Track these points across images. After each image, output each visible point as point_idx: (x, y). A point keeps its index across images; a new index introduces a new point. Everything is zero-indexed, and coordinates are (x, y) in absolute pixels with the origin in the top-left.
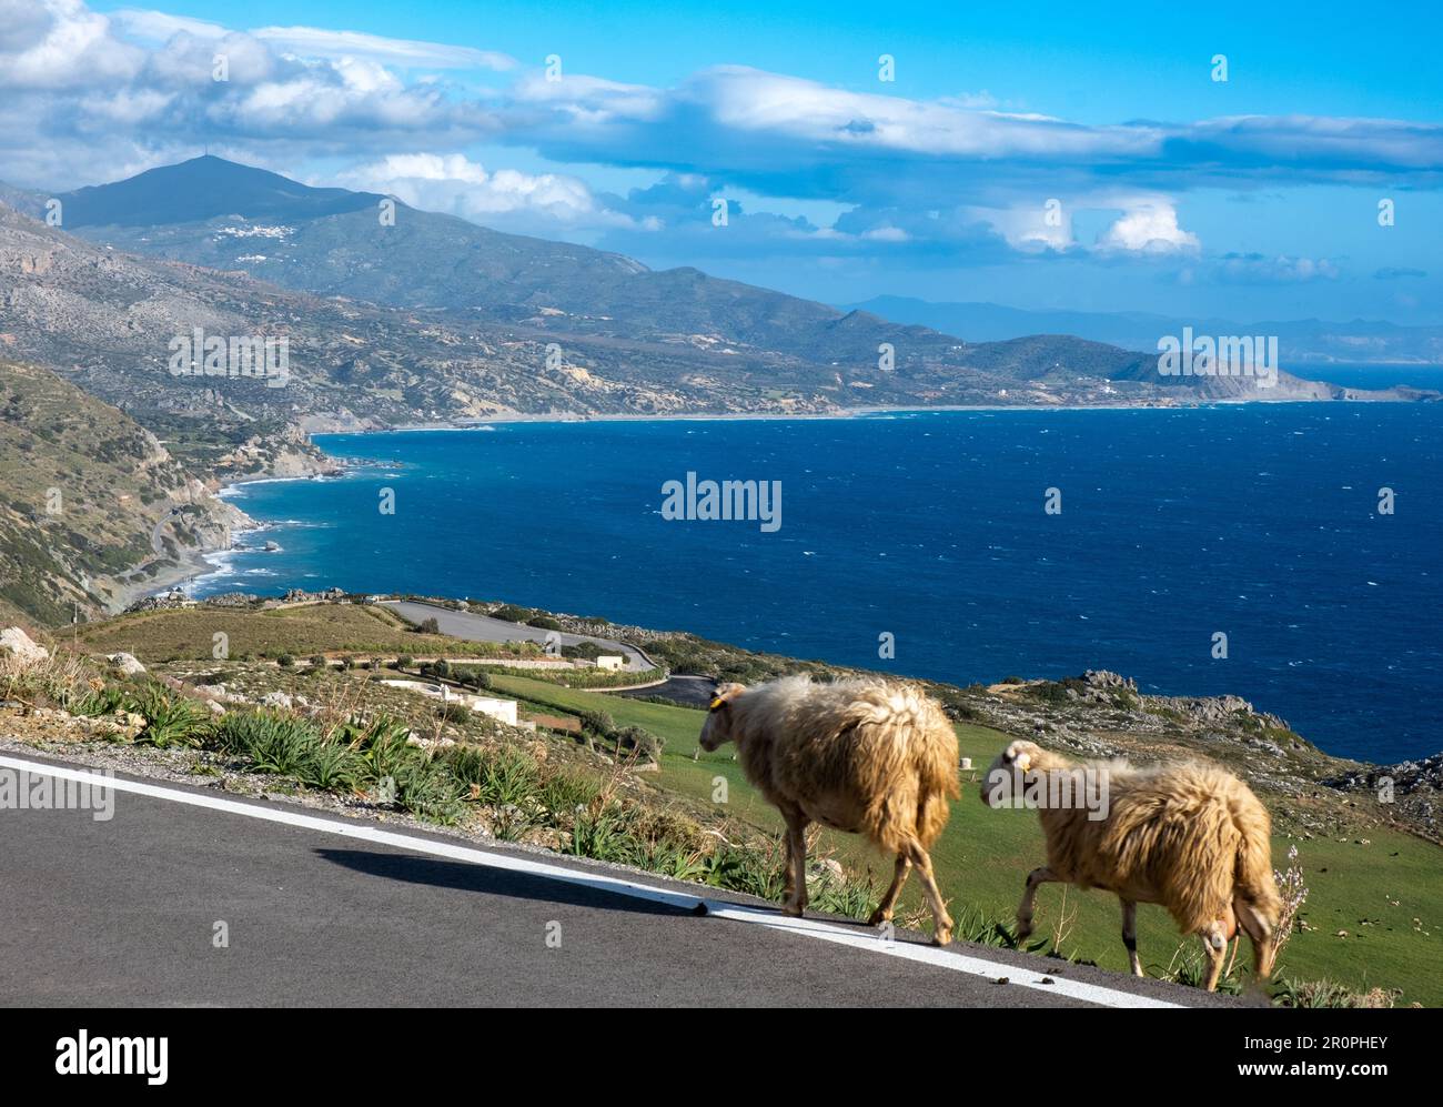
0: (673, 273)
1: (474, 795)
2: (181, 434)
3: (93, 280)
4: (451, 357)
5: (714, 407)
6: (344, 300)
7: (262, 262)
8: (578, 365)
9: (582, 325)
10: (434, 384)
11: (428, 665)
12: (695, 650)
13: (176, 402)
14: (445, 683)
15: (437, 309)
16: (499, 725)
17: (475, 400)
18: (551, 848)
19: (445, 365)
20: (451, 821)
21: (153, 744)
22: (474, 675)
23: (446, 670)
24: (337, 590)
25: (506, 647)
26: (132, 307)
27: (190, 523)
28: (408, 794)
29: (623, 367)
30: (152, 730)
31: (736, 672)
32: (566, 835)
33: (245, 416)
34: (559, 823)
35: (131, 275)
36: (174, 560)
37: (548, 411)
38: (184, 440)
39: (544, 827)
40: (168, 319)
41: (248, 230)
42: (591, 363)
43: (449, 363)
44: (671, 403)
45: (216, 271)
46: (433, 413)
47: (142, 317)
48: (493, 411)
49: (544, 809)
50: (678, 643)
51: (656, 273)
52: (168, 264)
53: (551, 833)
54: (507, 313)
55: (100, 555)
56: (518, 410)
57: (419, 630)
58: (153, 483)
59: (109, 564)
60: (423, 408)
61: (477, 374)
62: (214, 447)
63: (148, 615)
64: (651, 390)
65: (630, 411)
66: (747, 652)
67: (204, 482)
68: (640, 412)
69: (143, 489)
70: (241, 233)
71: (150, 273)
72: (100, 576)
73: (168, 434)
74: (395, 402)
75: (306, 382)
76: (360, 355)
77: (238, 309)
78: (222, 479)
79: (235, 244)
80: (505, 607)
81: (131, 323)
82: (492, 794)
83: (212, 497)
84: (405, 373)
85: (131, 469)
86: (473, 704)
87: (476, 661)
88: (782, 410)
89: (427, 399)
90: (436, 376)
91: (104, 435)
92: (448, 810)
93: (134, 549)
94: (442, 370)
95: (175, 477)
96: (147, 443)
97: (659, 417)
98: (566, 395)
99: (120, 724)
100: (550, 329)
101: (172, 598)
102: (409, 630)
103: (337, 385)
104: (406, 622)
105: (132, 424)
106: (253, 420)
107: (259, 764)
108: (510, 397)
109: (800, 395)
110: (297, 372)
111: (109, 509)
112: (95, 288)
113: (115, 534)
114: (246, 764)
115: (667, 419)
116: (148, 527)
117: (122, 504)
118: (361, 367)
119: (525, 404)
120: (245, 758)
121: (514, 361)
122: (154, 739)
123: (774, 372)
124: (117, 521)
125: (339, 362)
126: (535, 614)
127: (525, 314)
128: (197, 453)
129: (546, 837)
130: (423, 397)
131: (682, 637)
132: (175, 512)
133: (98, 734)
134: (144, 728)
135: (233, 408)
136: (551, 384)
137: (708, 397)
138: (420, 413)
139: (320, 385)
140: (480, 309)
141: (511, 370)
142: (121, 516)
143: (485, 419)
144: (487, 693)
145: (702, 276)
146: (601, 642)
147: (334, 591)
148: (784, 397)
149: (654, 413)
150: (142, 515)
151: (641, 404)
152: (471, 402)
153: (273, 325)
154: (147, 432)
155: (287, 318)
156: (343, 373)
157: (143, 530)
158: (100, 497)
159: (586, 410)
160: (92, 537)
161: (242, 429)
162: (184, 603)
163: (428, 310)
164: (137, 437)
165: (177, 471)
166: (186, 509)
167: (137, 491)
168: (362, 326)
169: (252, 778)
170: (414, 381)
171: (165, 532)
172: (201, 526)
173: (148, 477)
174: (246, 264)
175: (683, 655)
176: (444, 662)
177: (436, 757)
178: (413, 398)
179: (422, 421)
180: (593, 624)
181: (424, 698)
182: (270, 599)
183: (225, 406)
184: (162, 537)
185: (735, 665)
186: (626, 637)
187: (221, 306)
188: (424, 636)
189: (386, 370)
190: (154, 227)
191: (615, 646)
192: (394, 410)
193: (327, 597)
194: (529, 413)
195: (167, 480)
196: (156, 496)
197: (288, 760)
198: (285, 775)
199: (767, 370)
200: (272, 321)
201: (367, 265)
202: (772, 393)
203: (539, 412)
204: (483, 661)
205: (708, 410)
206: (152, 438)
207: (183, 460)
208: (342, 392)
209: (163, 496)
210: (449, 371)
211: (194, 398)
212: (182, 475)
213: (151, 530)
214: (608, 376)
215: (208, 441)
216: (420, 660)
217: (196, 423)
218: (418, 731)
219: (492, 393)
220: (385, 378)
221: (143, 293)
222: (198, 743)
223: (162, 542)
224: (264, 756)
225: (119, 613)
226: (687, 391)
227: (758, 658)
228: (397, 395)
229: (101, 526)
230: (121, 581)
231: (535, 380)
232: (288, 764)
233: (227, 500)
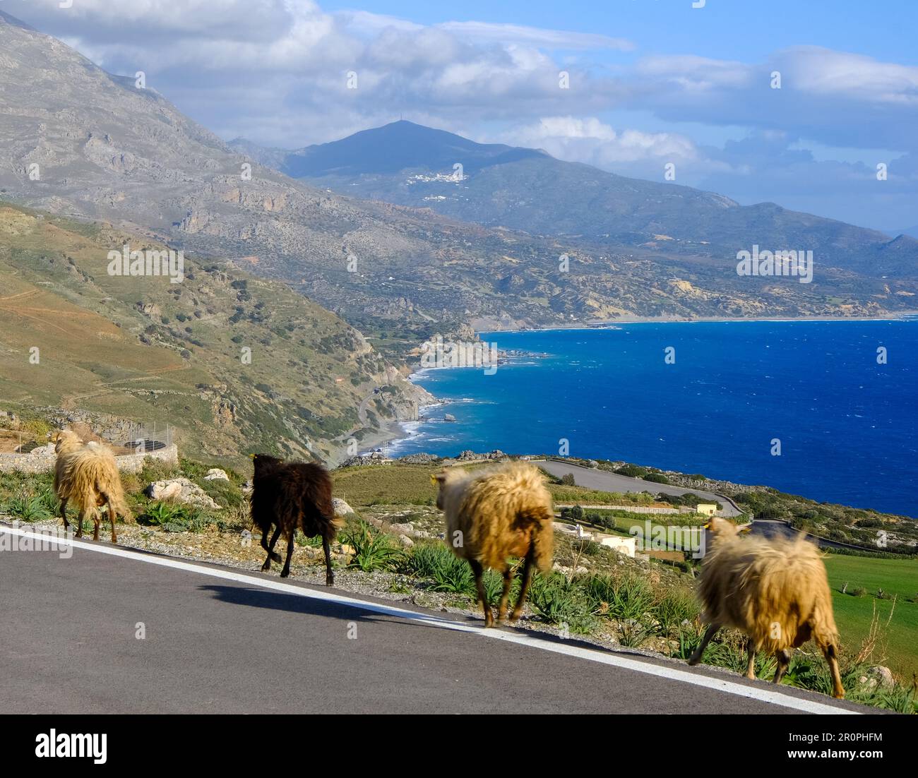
0: (757, 207)
1: (604, 611)
2: (381, 332)
3: (317, 216)
4: (585, 273)
5: (789, 310)
6: (504, 229)
7: (442, 201)
8: (683, 279)
9: (686, 248)
10: (573, 294)
11: (567, 510)
12: (773, 500)
13: (378, 308)
14: (580, 523)
15: (575, 236)
16: (621, 557)
17: (604, 306)
18: (663, 653)
19: (580, 279)
20: (586, 630)
21: (360, 568)
22: (602, 518)
23: (580, 513)
24: (498, 451)
25: (627, 496)
26: (345, 236)
27: (387, 400)
28: (553, 609)
29: (717, 280)
30: (360, 558)
31: (805, 517)
32: (675, 643)
33: (430, 319)
34: (669, 634)
35: (345, 211)
36: (376, 428)
37: (659, 314)
38: (384, 336)
39: (658, 636)
40: (372, 245)
41: (432, 177)
42: (693, 277)
43: (584, 277)
44: (756, 308)
45: (408, 208)
46: (572, 316)
47: (353, 243)
48: (618, 314)
49: (658, 623)
50: (760, 494)
51: (744, 207)
52: (373, 203)
53: (663, 642)
54: (629, 239)
55: (320, 424)
56: (636, 314)
57: (560, 483)
58: (360, 370)
59: (327, 431)
60: (563, 312)
61: (605, 286)
62: (406, 342)
63: (356, 470)
64: (740, 297)
65: (724, 314)
66: (814, 502)
67: (398, 369)
68: (730, 315)
69: (352, 374)
70: (427, 179)
71: (359, 210)
72: (321, 440)
73: (371, 332)
74: (543, 308)
75: (475, 292)
76: (517, 271)
77: (424, 237)
78: (412, 367)
79: (420, 188)
80: (626, 466)
81: (344, 248)
82: (617, 610)
83: (404, 380)
84: (551, 285)
85: (344, 359)
86: (601, 540)
87: (603, 507)
88: (842, 313)
89: (567, 305)
90: (575, 288)
91: (324, 333)
92: (584, 622)
93: (346, 419)
94: (578, 283)
95: (376, 365)
96: (356, 339)
97: (746, 319)
98: (673, 302)
99: (335, 552)
100: (662, 251)
101: (374, 457)
102: (553, 483)
103: (499, 295)
104: (550, 476)
105: (345, 324)
106: (435, 321)
107: (440, 584)
108: (630, 304)
109: (857, 302)
110: (468, 284)
111: (328, 389)
112: (318, 222)
113: (332, 408)
114: (431, 584)
115: (752, 320)
116: (356, 403)
117: (338, 385)
118: (517, 280)
119: (642, 309)
120: (429, 580)
121: (633, 276)
122: (361, 564)
123: (836, 284)
124: (333, 399)
125: (500, 277)
126: (649, 471)
127: (641, 239)
128: (393, 347)
129: (659, 645)
130: (564, 303)
131: (763, 490)
132: (376, 392)
133: (320, 560)
134: (353, 555)
135: (420, 312)
136: (662, 293)
137: (784, 303)
138: (561, 316)
139: (486, 294)
140: (607, 236)
141: (631, 283)
142: (336, 395)
143: (611, 320)
144: (612, 531)
145: (780, 210)
146: (700, 493)
147: (496, 452)
148: (844, 303)
149: (742, 316)
150: (352, 394)
151: (731, 308)
152: (600, 307)
153: (451, 249)
154: (356, 331)
155: (461, 244)
156: (503, 285)
157: (353, 405)
158: (321, 380)
159: (689, 314)
160: (314, 410)
161: (427, 329)
162: (383, 461)
163: (568, 237)
164: (349, 334)
165: (378, 361)
166: (384, 389)
167: (349, 375)
168: (516, 250)
169: (435, 595)
170: (557, 291)
171: (369, 407)
172: (396, 402)
173: (357, 365)
174: (431, 203)
175: (764, 504)
176: (579, 508)
177: (574, 580)
178: (556, 304)
179: (563, 322)
180: (694, 479)
181: (563, 535)
182: (447, 458)
183: (415, 311)
184: (366, 410)
185: (805, 512)
186: (720, 490)
187: (412, 235)
188: (563, 487)
189: (536, 283)
190: (362, 174)
191: (710, 496)
192: (542, 314)
193: (490, 457)
194: (645, 316)
195: (370, 367)
196: (363, 379)
197: (462, 582)
198: (460, 593)
199: (831, 282)
200: (449, 246)
201: (522, 203)
202: (835, 300)
203: (653, 315)
204: (609, 507)
205: (784, 313)
206: (359, 335)
207: (383, 352)
208: (503, 300)
209: (368, 379)
210: (584, 283)
211: (391, 305)
212: (382, 364)
213: (359, 405)
214: (706, 287)
215: (401, 337)
216: (561, 506)
217: (392, 323)
218: (559, 561)
219: (616, 301)
220: (535, 289)
221: (353, 225)
222: (395, 568)
223: (367, 415)
224: (445, 579)
225: (334, 468)
226: (767, 298)
227: (823, 507)
228: (545, 302)
229: (322, 402)
230: (336, 443)
231: (650, 291)
232: (462, 585)
233: (415, 383)
